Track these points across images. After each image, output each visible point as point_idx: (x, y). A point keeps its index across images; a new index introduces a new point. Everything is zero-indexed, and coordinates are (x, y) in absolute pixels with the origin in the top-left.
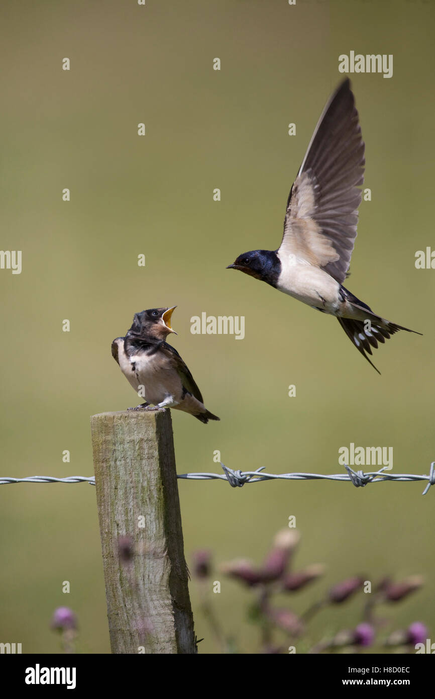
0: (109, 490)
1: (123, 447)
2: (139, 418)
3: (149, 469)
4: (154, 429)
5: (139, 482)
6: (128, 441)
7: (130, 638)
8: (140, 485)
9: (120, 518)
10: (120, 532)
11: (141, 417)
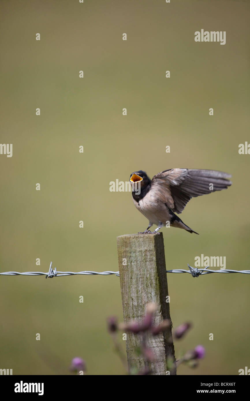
0: (127, 279)
1: (136, 255)
2: (145, 238)
3: (150, 267)
4: (153, 244)
5: (144, 274)
6: (138, 251)
7: (139, 364)
8: (145, 276)
9: (134, 295)
10: (134, 303)
11: (146, 237)
